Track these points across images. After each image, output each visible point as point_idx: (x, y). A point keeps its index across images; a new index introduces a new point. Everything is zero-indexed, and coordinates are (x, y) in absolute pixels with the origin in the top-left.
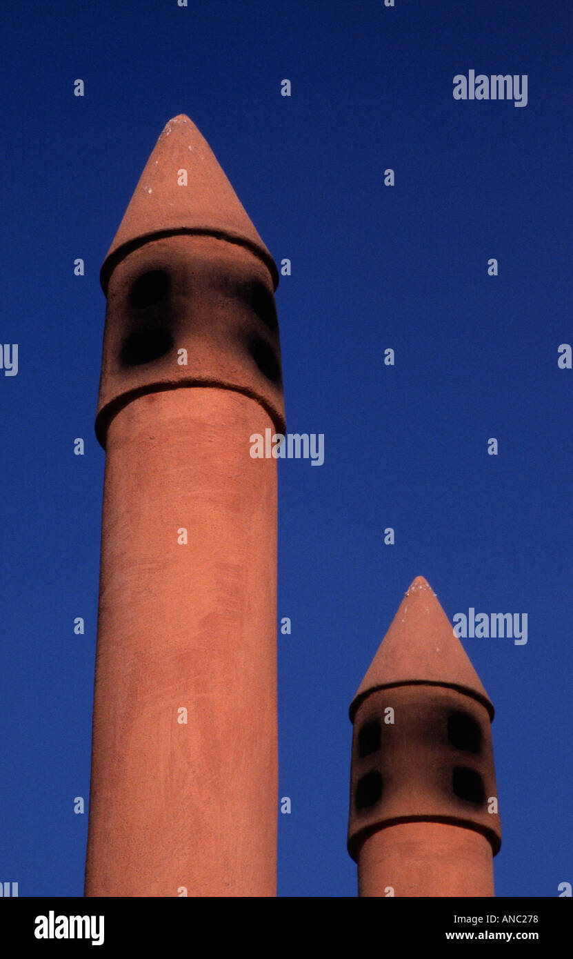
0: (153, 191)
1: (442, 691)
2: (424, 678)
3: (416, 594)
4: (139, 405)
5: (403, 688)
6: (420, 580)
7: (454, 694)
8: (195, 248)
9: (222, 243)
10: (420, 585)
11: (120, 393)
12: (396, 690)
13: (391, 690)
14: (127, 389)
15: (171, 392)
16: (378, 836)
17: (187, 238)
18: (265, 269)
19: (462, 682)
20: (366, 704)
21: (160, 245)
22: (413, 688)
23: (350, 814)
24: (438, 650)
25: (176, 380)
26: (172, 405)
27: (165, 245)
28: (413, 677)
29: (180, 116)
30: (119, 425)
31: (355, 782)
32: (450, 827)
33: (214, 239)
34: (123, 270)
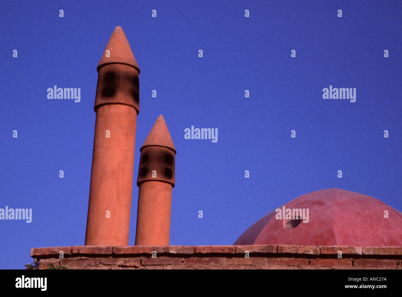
0: (112, 49)
1: (164, 148)
2: (160, 145)
3: (160, 120)
4: (106, 107)
5: (155, 147)
6: (161, 116)
7: (167, 149)
8: (122, 68)
9: (128, 67)
10: (161, 117)
11: (101, 103)
12: (153, 147)
13: (152, 147)
14: (103, 103)
15: (114, 105)
16: (145, 183)
17: (120, 65)
18: (137, 72)
19: (170, 146)
20: (145, 149)
21: (113, 66)
22: (157, 147)
23: (138, 177)
24: (164, 137)
25: (115, 102)
26: (114, 109)
27: (114, 66)
28: (157, 144)
29: (119, 27)
30: (101, 110)
31: (140, 168)
32: (163, 183)
33: (127, 66)
34: (103, 69)
